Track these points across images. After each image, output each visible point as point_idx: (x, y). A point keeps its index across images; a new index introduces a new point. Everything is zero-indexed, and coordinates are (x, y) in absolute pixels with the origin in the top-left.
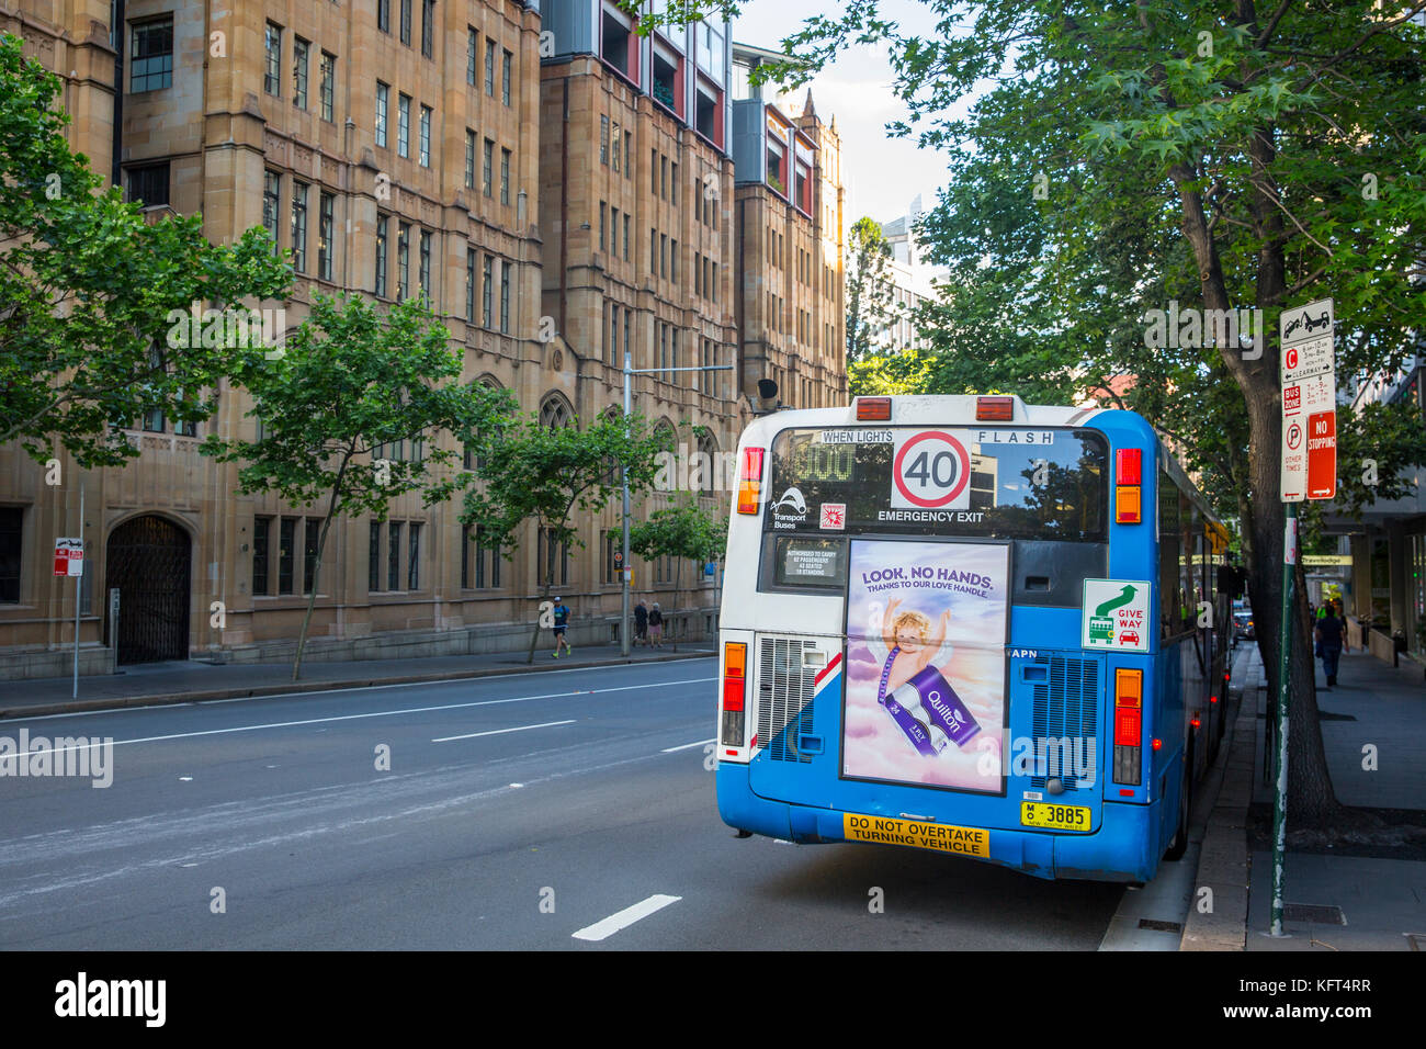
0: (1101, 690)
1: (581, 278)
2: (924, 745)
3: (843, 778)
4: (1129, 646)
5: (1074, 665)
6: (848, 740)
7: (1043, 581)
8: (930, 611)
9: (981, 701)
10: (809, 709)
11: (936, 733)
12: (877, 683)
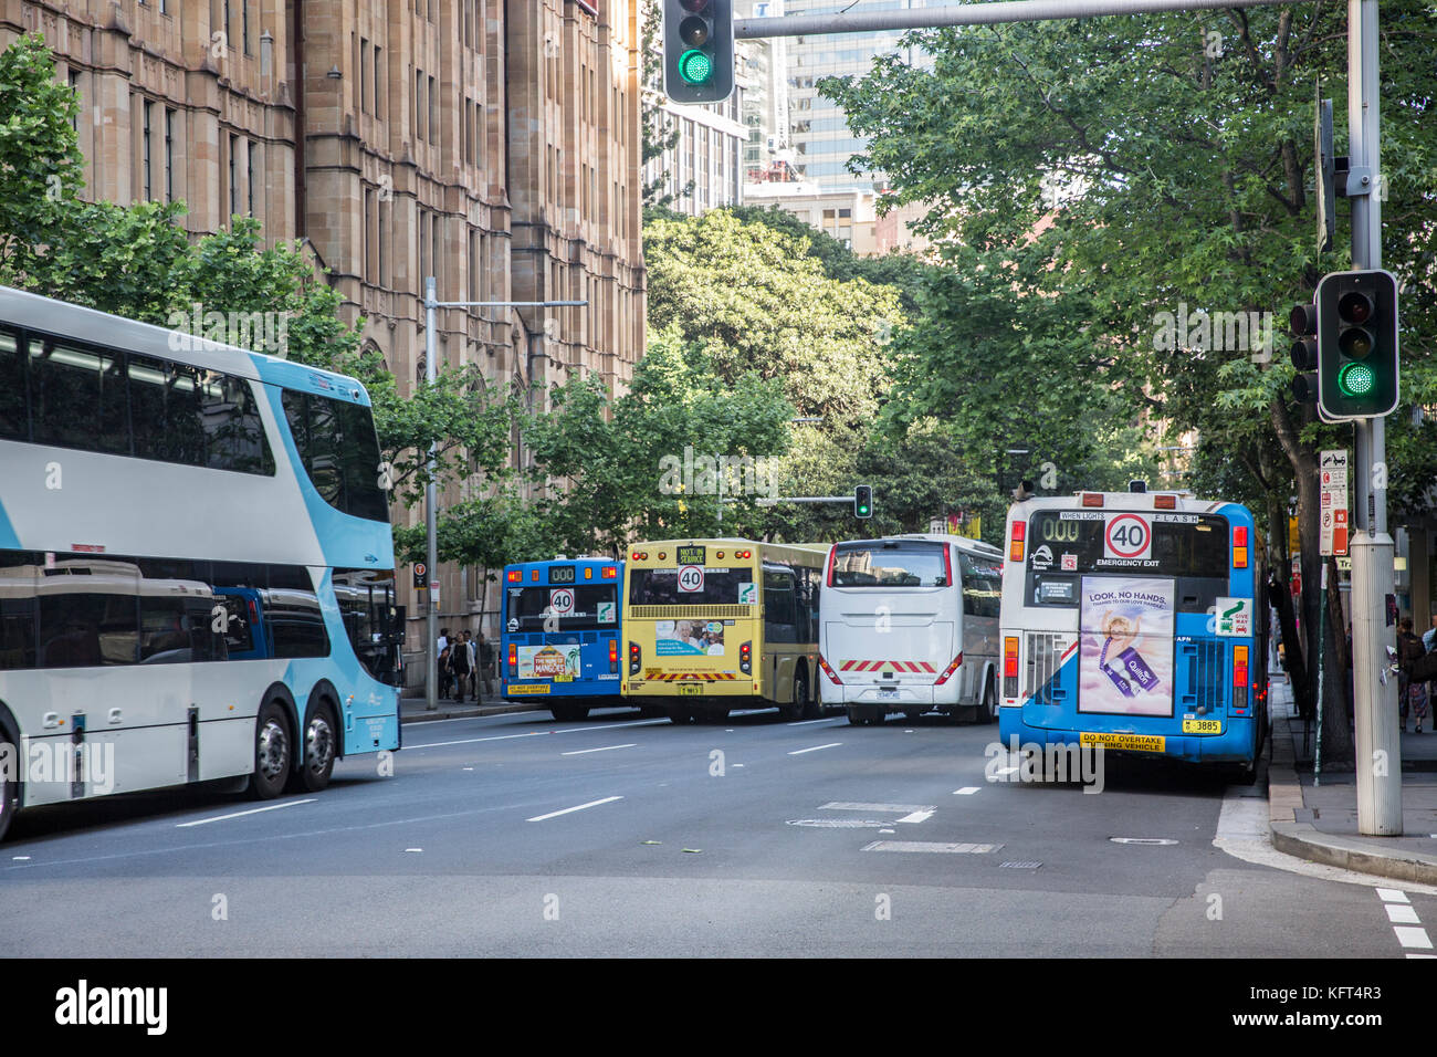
0: (1226, 657)
1: (331, 152)
2: (1127, 692)
3: (1079, 712)
4: (1241, 634)
5: (1212, 646)
6: (1082, 691)
7: (1194, 599)
8: (1130, 617)
9: (1159, 666)
10: (1058, 674)
11: (1134, 684)
12: (1099, 658)
